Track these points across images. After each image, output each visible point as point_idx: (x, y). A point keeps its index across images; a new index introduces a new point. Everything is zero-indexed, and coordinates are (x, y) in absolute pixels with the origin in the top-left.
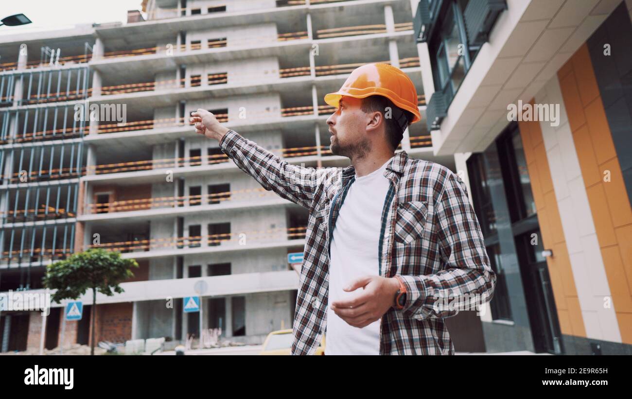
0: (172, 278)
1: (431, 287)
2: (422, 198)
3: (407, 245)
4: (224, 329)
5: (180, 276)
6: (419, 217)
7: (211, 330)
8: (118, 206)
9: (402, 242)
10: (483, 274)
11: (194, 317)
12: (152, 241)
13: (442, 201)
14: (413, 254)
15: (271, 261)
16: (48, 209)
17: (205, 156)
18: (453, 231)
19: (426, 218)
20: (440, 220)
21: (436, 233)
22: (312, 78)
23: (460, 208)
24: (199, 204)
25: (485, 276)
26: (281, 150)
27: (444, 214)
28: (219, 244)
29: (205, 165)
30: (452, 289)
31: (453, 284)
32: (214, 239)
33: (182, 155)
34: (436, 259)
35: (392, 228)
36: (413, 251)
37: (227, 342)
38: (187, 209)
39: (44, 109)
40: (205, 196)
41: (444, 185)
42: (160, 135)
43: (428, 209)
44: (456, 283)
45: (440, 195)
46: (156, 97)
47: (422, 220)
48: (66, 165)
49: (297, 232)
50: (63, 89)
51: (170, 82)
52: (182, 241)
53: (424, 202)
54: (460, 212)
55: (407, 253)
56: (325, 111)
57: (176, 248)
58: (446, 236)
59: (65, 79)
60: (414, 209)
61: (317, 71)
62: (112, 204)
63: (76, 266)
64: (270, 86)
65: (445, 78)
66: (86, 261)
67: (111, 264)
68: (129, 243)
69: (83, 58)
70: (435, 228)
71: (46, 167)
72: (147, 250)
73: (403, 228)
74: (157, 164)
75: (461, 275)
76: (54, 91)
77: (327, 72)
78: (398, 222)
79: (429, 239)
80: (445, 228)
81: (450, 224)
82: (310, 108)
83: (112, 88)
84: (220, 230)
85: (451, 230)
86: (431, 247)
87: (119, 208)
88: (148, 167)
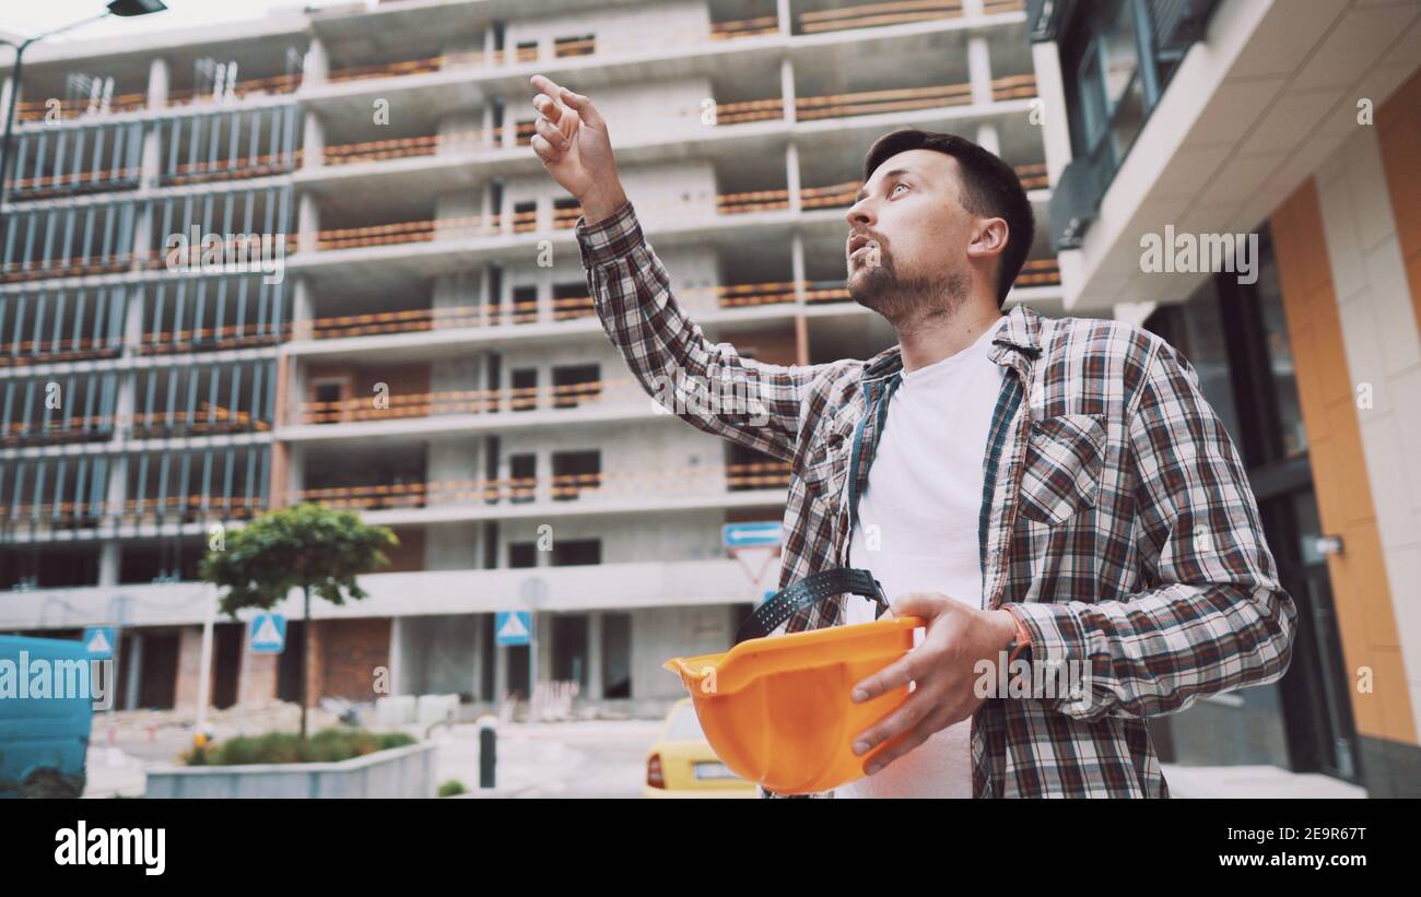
0: (471, 566)
1: (1100, 632)
2: (1092, 405)
3: (1057, 526)
4: (584, 682)
5: (491, 564)
6: (1086, 453)
7: (557, 684)
8: (361, 408)
9: (1044, 518)
10: (1249, 596)
11: (519, 654)
12: (432, 486)
13: (1139, 410)
14: (1071, 550)
15: (689, 539)
16: (214, 412)
17: (545, 302)
18: (1173, 485)
19: (1102, 459)
20: (1137, 457)
21: (1128, 494)
22: (788, 125)
23: (1189, 426)
24: (531, 408)
25: (1257, 601)
26: (715, 291)
27: (1148, 443)
28: (574, 497)
29: (546, 323)
30: (1162, 632)
31: (1164, 620)
32: (564, 485)
33: (495, 299)
34: (1126, 564)
35: (1012, 485)
36: (1070, 542)
37: (590, 711)
38: (506, 419)
39: (204, 197)
40: (545, 390)
41: (1144, 370)
42: (452, 255)
43: (1107, 434)
44: (1173, 617)
45: (1135, 394)
46: (440, 171)
47: (1092, 461)
48: (251, 318)
49: (747, 474)
50: (244, 153)
51: (470, 135)
52: (494, 489)
53: (1097, 416)
54: (1189, 436)
55: (1054, 547)
56: (815, 202)
57: (481, 503)
58: (1154, 499)
59: (246, 130)
60: (1072, 434)
61: (799, 109)
62: (348, 405)
63: (268, 539)
64: (693, 145)
65: (1097, 126)
66: (289, 530)
67: (341, 539)
68: (382, 489)
69: (283, 84)
70: (1125, 480)
71: (209, 323)
72: (421, 505)
73: (1046, 484)
74: (442, 318)
75: (1186, 597)
76: (223, 156)
77: (823, 112)
78: (1032, 469)
79: (1110, 509)
80: (1151, 477)
81: (1165, 466)
82: (781, 194)
83: (346, 149)
84: (579, 467)
85: (1168, 483)
86: (1115, 531)
87: (363, 414)
88: (422, 325)
